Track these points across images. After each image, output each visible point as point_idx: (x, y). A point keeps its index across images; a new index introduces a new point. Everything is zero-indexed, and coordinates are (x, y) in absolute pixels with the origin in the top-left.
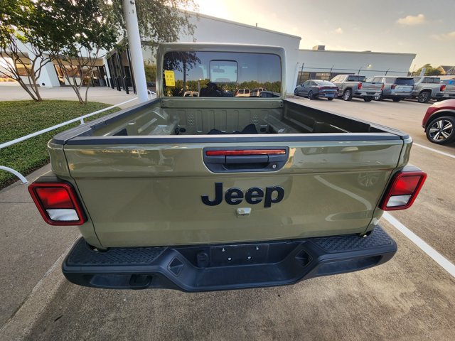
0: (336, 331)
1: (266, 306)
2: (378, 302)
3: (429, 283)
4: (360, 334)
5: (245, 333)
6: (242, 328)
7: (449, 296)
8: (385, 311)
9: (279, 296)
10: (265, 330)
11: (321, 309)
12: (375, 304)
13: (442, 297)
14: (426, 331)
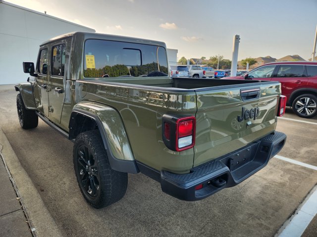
0: (276, 201)
1: (241, 209)
2: (277, 183)
3: (284, 167)
4: (284, 197)
5: (245, 225)
6: (242, 225)
7: (294, 169)
8: (283, 185)
9: (240, 202)
10: (252, 219)
11: (262, 197)
12: (277, 184)
13: (292, 170)
14: (300, 184)
